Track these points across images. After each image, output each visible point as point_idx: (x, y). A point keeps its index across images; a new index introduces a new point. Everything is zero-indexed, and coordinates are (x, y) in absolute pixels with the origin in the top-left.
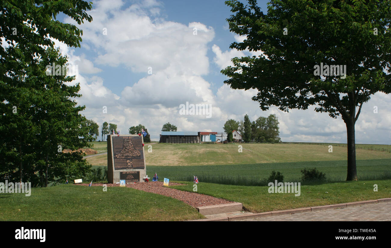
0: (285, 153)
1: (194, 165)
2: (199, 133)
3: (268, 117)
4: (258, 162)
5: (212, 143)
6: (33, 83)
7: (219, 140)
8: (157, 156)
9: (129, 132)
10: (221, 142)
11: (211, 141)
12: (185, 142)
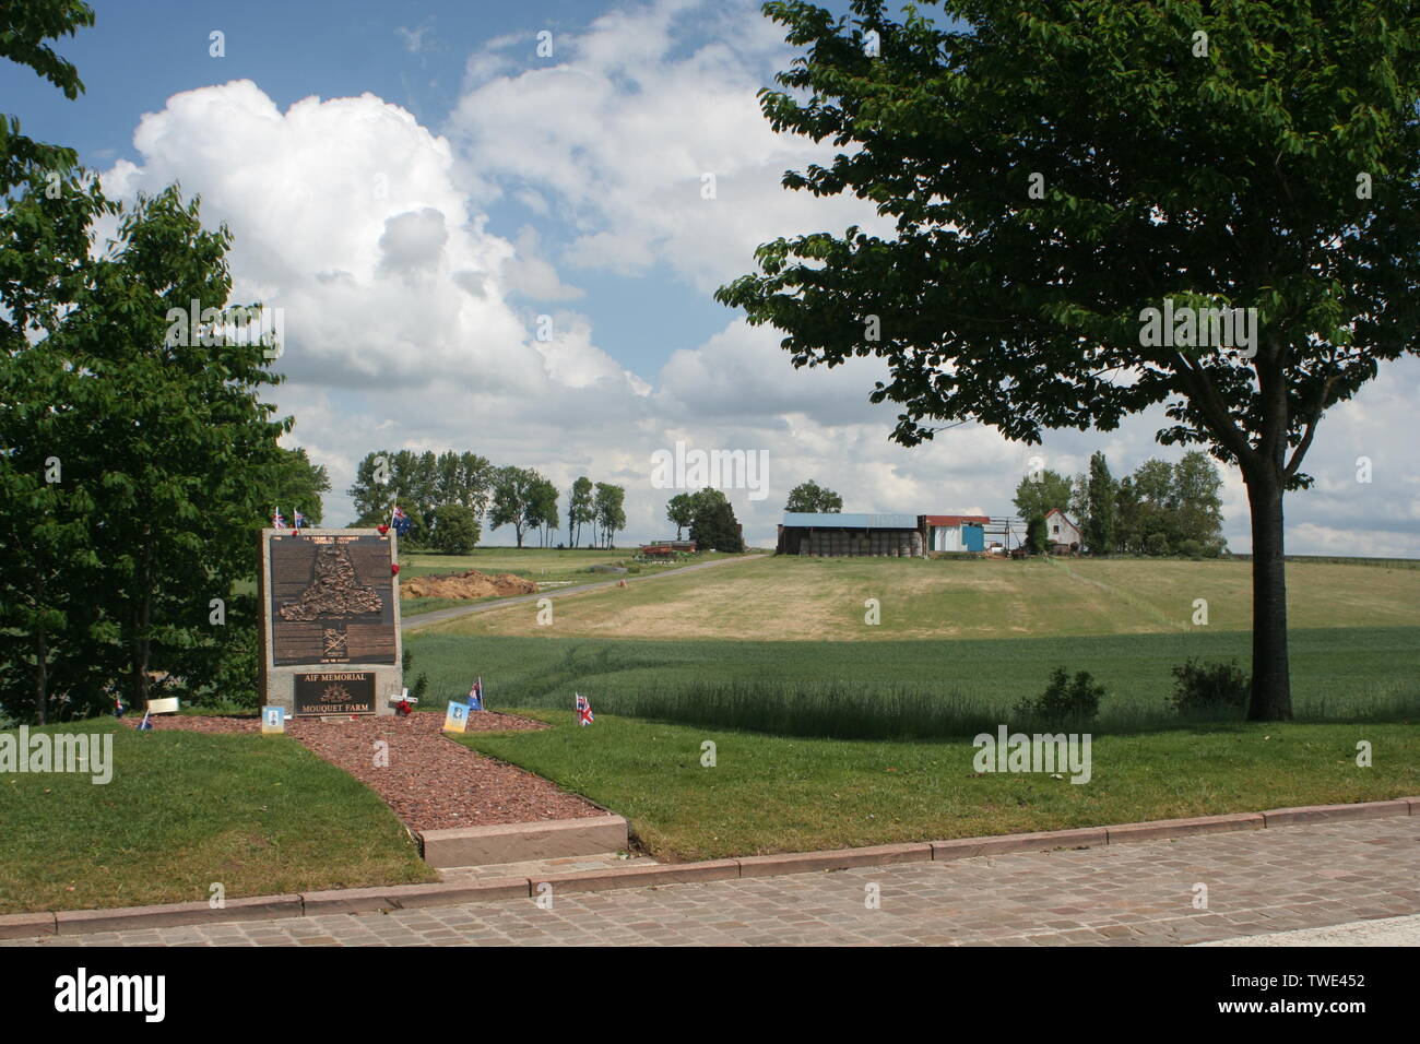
0: (1233, 597)
1: (882, 639)
2: (921, 519)
3: (1179, 463)
4: (1122, 629)
5: (970, 556)
6: (90, 332)
7: (998, 545)
8: (754, 602)
9: (669, 515)
10: (1005, 553)
11: (965, 548)
12: (870, 554)
